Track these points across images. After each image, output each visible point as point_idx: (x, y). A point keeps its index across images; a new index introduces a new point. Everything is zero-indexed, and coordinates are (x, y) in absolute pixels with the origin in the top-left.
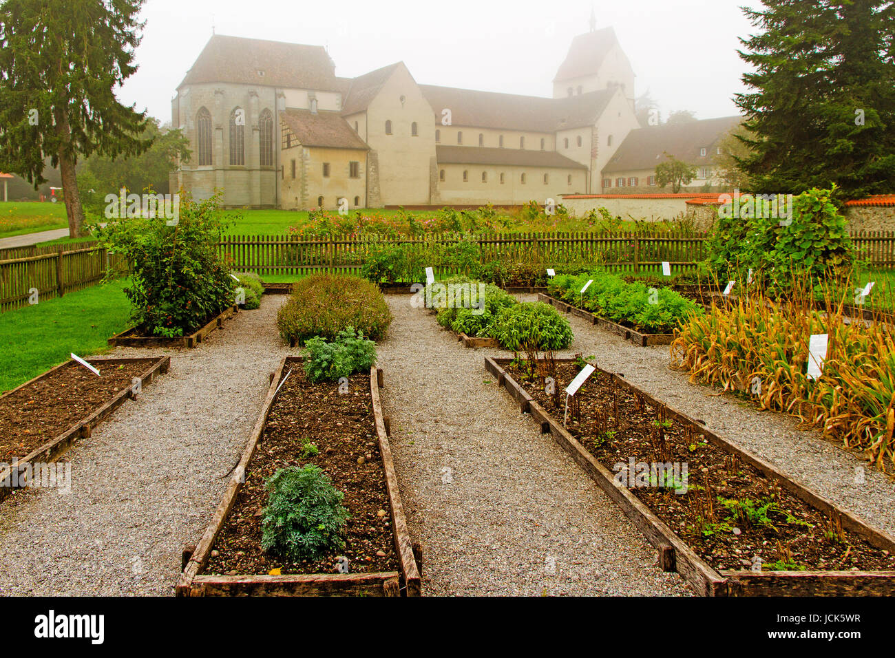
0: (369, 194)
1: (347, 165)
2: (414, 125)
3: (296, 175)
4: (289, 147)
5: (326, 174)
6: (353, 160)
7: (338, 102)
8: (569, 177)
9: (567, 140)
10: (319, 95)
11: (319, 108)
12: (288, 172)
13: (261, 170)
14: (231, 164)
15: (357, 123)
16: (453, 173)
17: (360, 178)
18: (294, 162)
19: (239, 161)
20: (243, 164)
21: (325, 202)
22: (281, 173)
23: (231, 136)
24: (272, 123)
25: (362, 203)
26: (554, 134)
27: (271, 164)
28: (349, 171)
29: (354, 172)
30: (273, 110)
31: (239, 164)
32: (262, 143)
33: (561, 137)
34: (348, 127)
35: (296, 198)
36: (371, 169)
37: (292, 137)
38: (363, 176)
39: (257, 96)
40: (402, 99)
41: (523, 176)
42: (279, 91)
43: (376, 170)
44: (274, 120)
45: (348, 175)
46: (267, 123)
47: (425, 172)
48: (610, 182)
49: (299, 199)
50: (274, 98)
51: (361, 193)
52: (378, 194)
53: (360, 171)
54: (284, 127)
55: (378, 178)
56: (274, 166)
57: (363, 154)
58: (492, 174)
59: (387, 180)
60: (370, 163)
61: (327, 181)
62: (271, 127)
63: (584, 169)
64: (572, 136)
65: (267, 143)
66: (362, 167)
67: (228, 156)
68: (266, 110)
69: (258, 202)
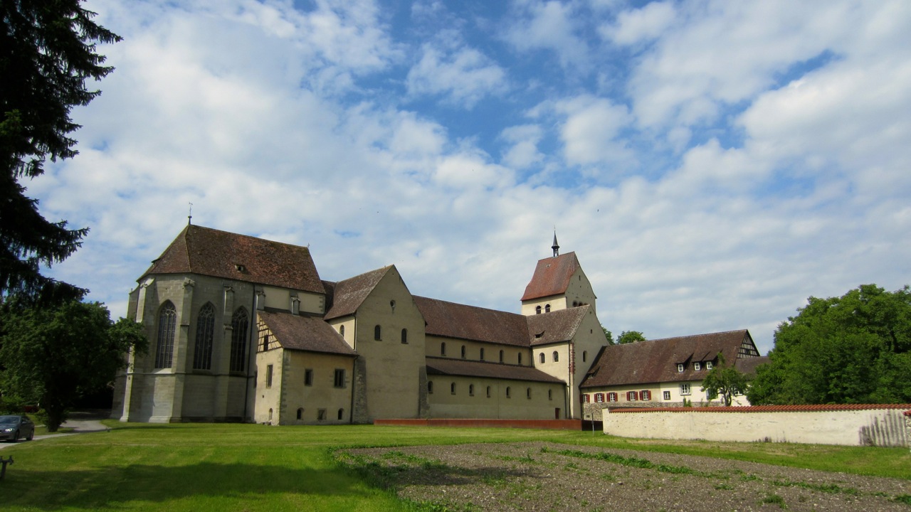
0: (355, 406)
1: (332, 373)
2: (404, 332)
3: (273, 383)
4: (266, 349)
5: (308, 381)
6: (338, 367)
7: (321, 304)
8: (550, 392)
9: (542, 355)
10: (302, 296)
11: (301, 310)
12: (261, 378)
13: (231, 375)
14: (195, 367)
15: (342, 327)
16: (441, 385)
17: (345, 387)
18: (270, 367)
19: (204, 364)
20: (209, 368)
21: (304, 414)
22: (253, 379)
23: (198, 335)
24: (247, 322)
25: (346, 416)
26: (530, 349)
27: (242, 370)
28: (333, 379)
29: (339, 380)
30: (249, 308)
31: (204, 368)
32: (233, 345)
33: (537, 353)
34: (333, 331)
35: (271, 410)
36: (357, 378)
37: (271, 339)
38: (349, 386)
39: (234, 292)
40: (392, 303)
41: (508, 389)
42: (257, 288)
43: (364, 379)
44: (250, 320)
45: (333, 383)
46: (242, 322)
47: (414, 383)
48: (588, 397)
49: (274, 411)
50: (252, 295)
51: (346, 407)
52: (365, 406)
53: (346, 380)
54: (261, 328)
55: (365, 389)
56: (245, 372)
57: (350, 361)
58: (479, 387)
59: (374, 391)
60: (357, 370)
61: (308, 389)
62: (246, 327)
63: (563, 384)
64: (548, 351)
65: (240, 344)
66: (348, 375)
67: (192, 358)
68: (241, 309)
69: (223, 414)
